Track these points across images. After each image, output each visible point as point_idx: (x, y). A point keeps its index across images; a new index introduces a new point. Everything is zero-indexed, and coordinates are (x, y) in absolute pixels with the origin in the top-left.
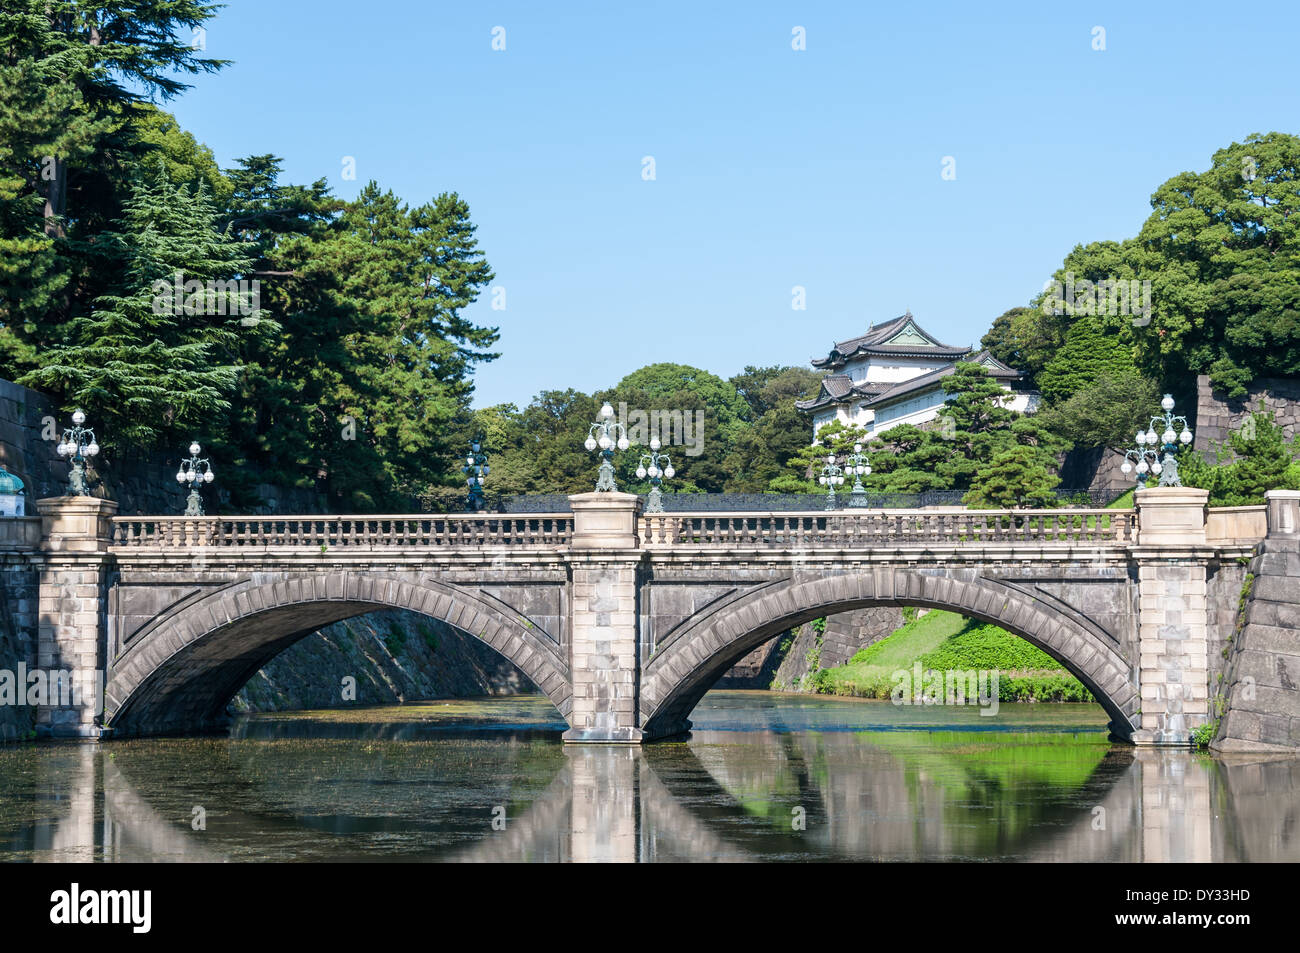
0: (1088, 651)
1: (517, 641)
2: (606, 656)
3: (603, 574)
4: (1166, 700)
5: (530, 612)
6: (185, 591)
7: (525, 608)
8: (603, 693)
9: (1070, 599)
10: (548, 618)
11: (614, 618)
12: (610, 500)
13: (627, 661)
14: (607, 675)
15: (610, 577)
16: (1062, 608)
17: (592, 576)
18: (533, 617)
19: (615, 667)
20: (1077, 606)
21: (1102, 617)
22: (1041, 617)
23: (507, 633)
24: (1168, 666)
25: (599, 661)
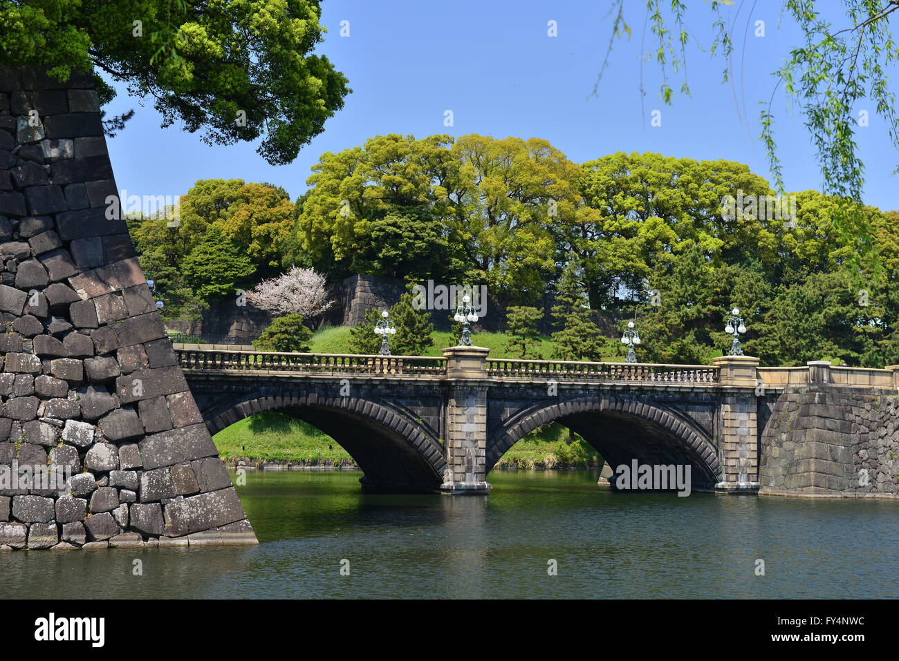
0: (698, 440)
1: (416, 431)
2: (472, 441)
3: (470, 393)
4: (740, 467)
5: (422, 414)
6: (216, 398)
7: (419, 412)
8: (470, 462)
11: (476, 419)
12: (475, 351)
13: (482, 444)
14: (472, 452)
15: (474, 395)
16: (686, 418)
17: (464, 394)
18: (424, 418)
19: (476, 447)
20: (693, 417)
23: (410, 426)
24: (741, 449)
25: (467, 443)
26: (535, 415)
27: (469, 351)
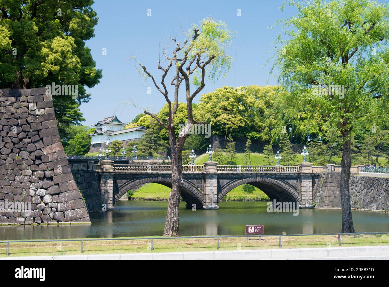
0: (292, 191)
1: (194, 189)
3: (211, 177)
4: (306, 200)
5: (196, 183)
8: (211, 199)
9: (289, 182)
10: (199, 185)
11: (213, 185)
12: (213, 163)
13: (216, 193)
14: (212, 196)
15: (213, 177)
16: (288, 184)
17: (209, 177)
18: (197, 185)
19: (214, 194)
20: (290, 183)
21: (294, 185)
22: (284, 185)
23: (192, 188)
24: (306, 194)
25: (211, 193)
26: (234, 183)
27: (211, 163)
